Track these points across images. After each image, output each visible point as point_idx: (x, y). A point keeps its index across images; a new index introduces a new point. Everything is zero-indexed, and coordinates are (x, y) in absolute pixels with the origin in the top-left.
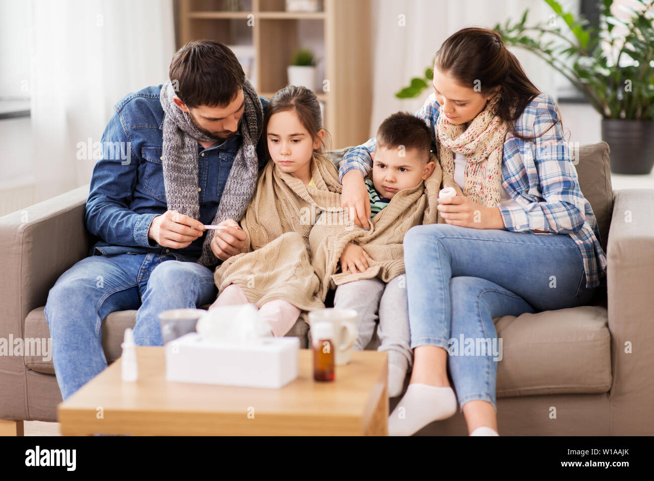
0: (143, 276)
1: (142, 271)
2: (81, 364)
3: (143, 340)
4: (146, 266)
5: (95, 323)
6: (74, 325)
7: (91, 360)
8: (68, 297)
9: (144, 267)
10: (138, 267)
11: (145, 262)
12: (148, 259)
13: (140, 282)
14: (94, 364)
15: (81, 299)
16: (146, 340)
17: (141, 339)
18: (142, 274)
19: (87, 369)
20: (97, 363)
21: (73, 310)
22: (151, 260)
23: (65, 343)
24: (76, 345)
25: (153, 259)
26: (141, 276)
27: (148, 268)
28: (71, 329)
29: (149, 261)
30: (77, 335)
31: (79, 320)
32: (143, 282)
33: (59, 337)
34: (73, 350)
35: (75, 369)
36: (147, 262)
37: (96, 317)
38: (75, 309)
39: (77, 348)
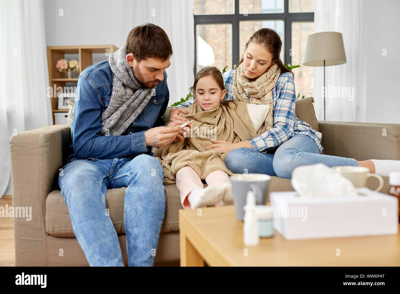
0: (113, 171)
1: (113, 168)
2: (99, 229)
3: (137, 207)
4: (115, 165)
5: (102, 198)
6: (89, 201)
7: (104, 225)
8: (82, 182)
9: (113, 166)
10: (110, 166)
11: (114, 163)
12: (116, 160)
13: (111, 175)
14: (107, 228)
15: (91, 182)
16: (139, 207)
17: (135, 207)
18: (112, 170)
19: (104, 233)
20: (109, 226)
21: (87, 190)
22: (117, 161)
23: (85, 215)
24: (93, 216)
25: (118, 160)
26: (112, 172)
27: (116, 166)
28: (88, 204)
29: (116, 162)
30: (92, 208)
31: (92, 197)
32: (113, 175)
33: (79, 212)
34: (92, 219)
35: (96, 233)
36: (115, 163)
37: (101, 194)
38: (89, 190)
39: (94, 218)
